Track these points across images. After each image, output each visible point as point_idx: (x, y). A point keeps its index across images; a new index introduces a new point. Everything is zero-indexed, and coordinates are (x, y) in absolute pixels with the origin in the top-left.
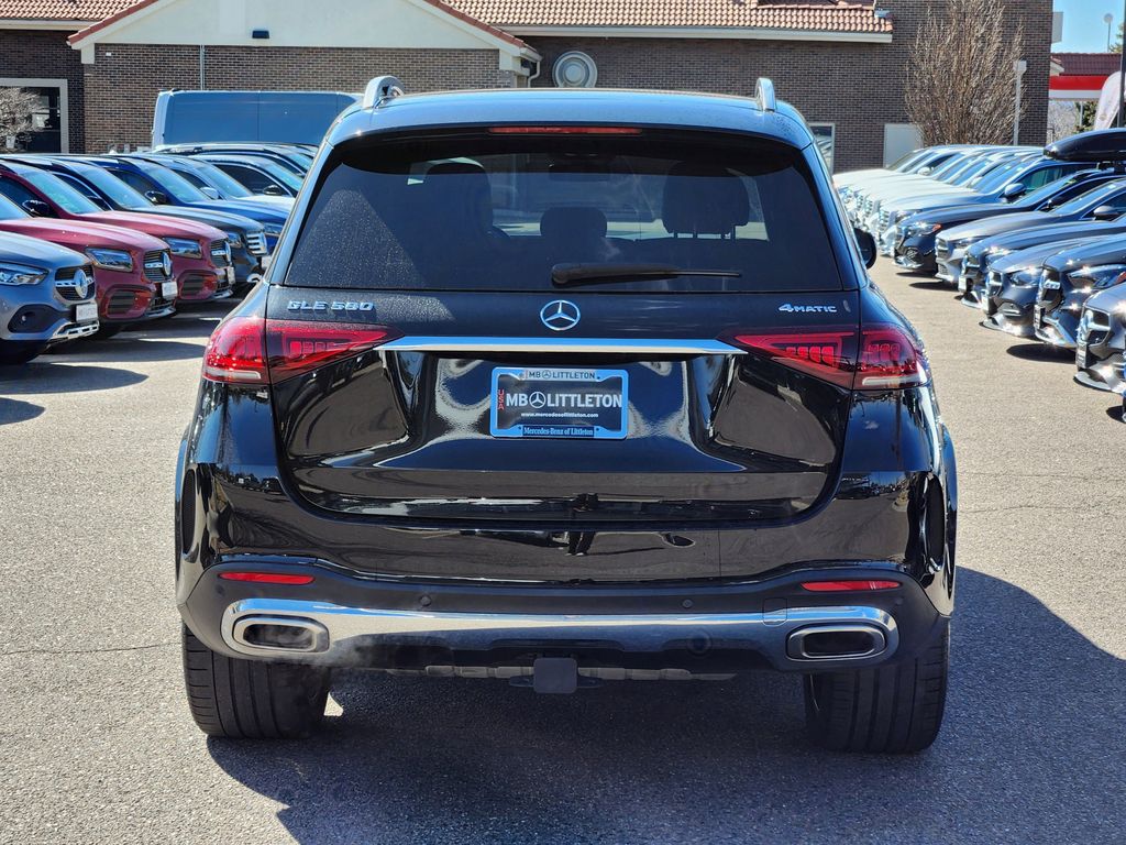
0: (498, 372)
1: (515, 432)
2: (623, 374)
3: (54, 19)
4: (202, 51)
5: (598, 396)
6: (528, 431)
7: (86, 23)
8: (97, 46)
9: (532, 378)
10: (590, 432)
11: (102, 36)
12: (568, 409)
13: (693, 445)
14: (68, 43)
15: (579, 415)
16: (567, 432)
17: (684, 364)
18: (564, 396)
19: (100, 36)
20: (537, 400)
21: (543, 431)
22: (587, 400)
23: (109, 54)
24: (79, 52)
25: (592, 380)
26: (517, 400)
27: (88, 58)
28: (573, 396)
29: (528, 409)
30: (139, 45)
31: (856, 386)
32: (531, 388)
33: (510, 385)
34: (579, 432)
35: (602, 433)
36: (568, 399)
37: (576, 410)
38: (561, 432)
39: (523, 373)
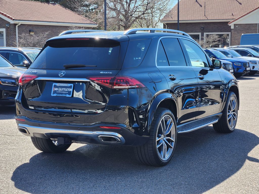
0: (54, 84)
1: (55, 95)
2: (72, 85)
3: (228, 19)
4: (258, 25)
5: (68, 89)
6: (57, 95)
7: (232, 20)
8: (235, 25)
9: (59, 85)
10: (66, 95)
11: (236, 22)
12: (64, 91)
13: (82, 99)
14: (228, 24)
16: (62, 95)
18: (63, 89)
19: (235, 23)
20: (59, 89)
21: (59, 95)
23: (237, 26)
24: (230, 26)
25: (67, 86)
26: (56, 89)
27: (232, 27)
28: (65, 89)
29: (58, 91)
30: (244, 24)
31: (112, 88)
32: (58, 87)
33: (55, 86)
34: (64, 95)
35: (68, 96)
36: (64, 89)
37: (65, 91)
38: (61, 95)
39: (58, 84)
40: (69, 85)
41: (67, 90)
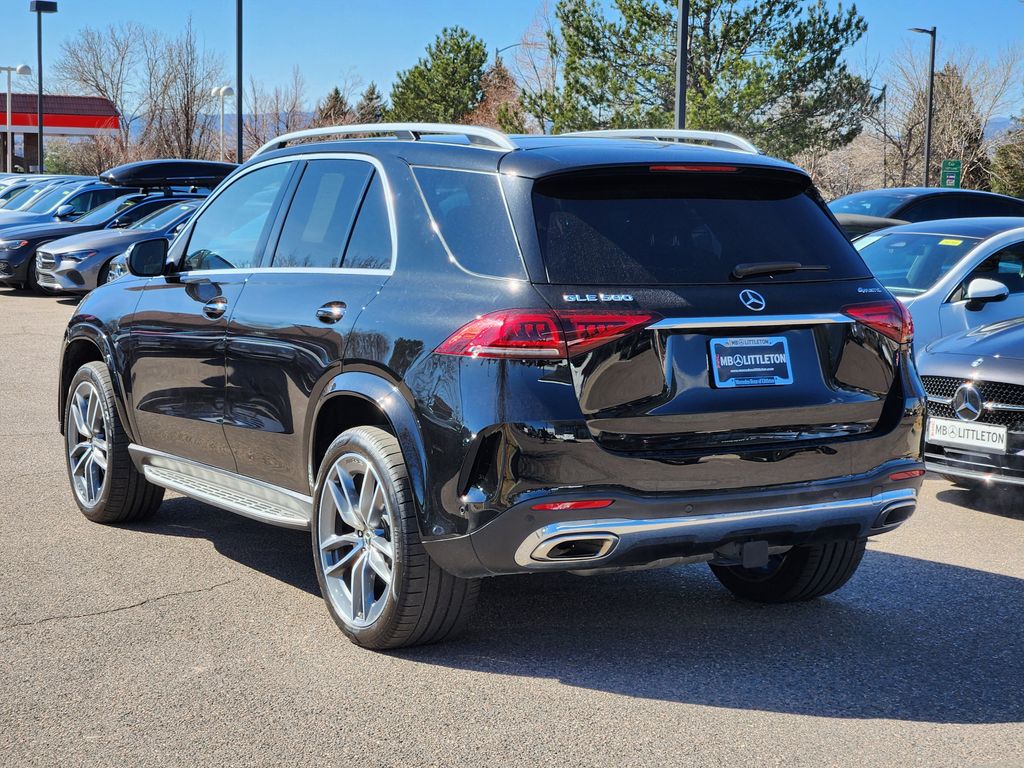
0: (714, 342)
1: (731, 383)
2: (783, 340)
5: (772, 356)
6: (738, 382)
9: (733, 345)
10: (772, 381)
12: (756, 366)
15: (763, 369)
16: (760, 382)
17: (812, 330)
18: (753, 357)
20: (738, 360)
21: (746, 382)
22: (766, 359)
25: (766, 344)
26: (727, 361)
28: (757, 356)
29: (734, 367)
32: (733, 352)
33: (721, 351)
34: (767, 381)
35: (779, 381)
36: (755, 358)
37: (760, 366)
38: (756, 382)
39: (728, 342)
40: (772, 341)
41: (770, 360)
